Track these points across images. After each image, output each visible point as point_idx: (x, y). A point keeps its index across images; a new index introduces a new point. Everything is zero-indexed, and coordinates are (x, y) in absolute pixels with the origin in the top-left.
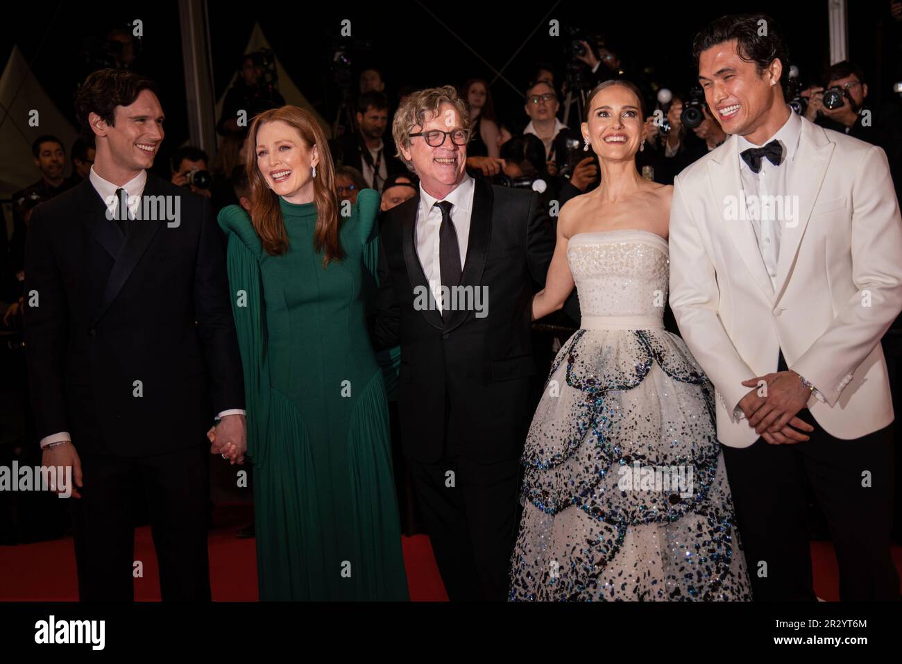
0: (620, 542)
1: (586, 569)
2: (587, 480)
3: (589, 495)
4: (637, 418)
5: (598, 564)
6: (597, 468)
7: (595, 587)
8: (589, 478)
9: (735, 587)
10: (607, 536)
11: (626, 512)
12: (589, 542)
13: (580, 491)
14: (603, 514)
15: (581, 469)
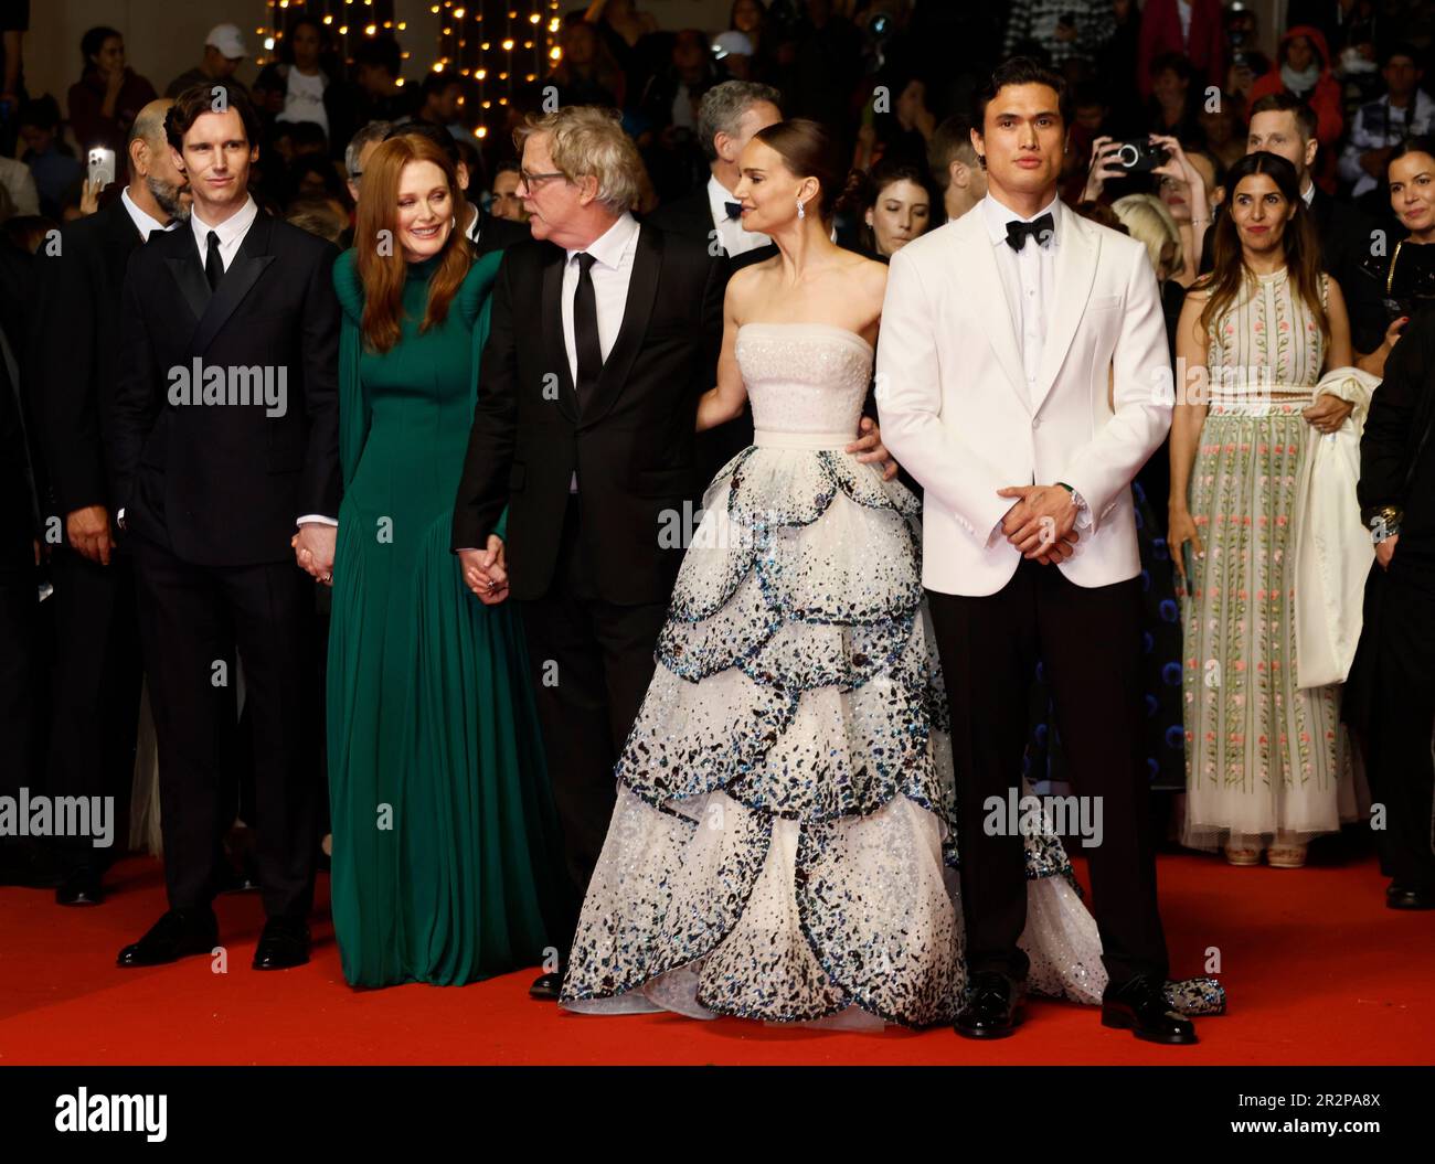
0: (792, 710)
1: (751, 746)
2: (753, 637)
3: (754, 656)
4: (812, 563)
5: (766, 739)
6: (766, 622)
7: (764, 767)
8: (758, 633)
9: (929, 768)
10: (777, 704)
11: (798, 675)
12: (756, 713)
13: (746, 650)
14: (769, 679)
15: (745, 623)
